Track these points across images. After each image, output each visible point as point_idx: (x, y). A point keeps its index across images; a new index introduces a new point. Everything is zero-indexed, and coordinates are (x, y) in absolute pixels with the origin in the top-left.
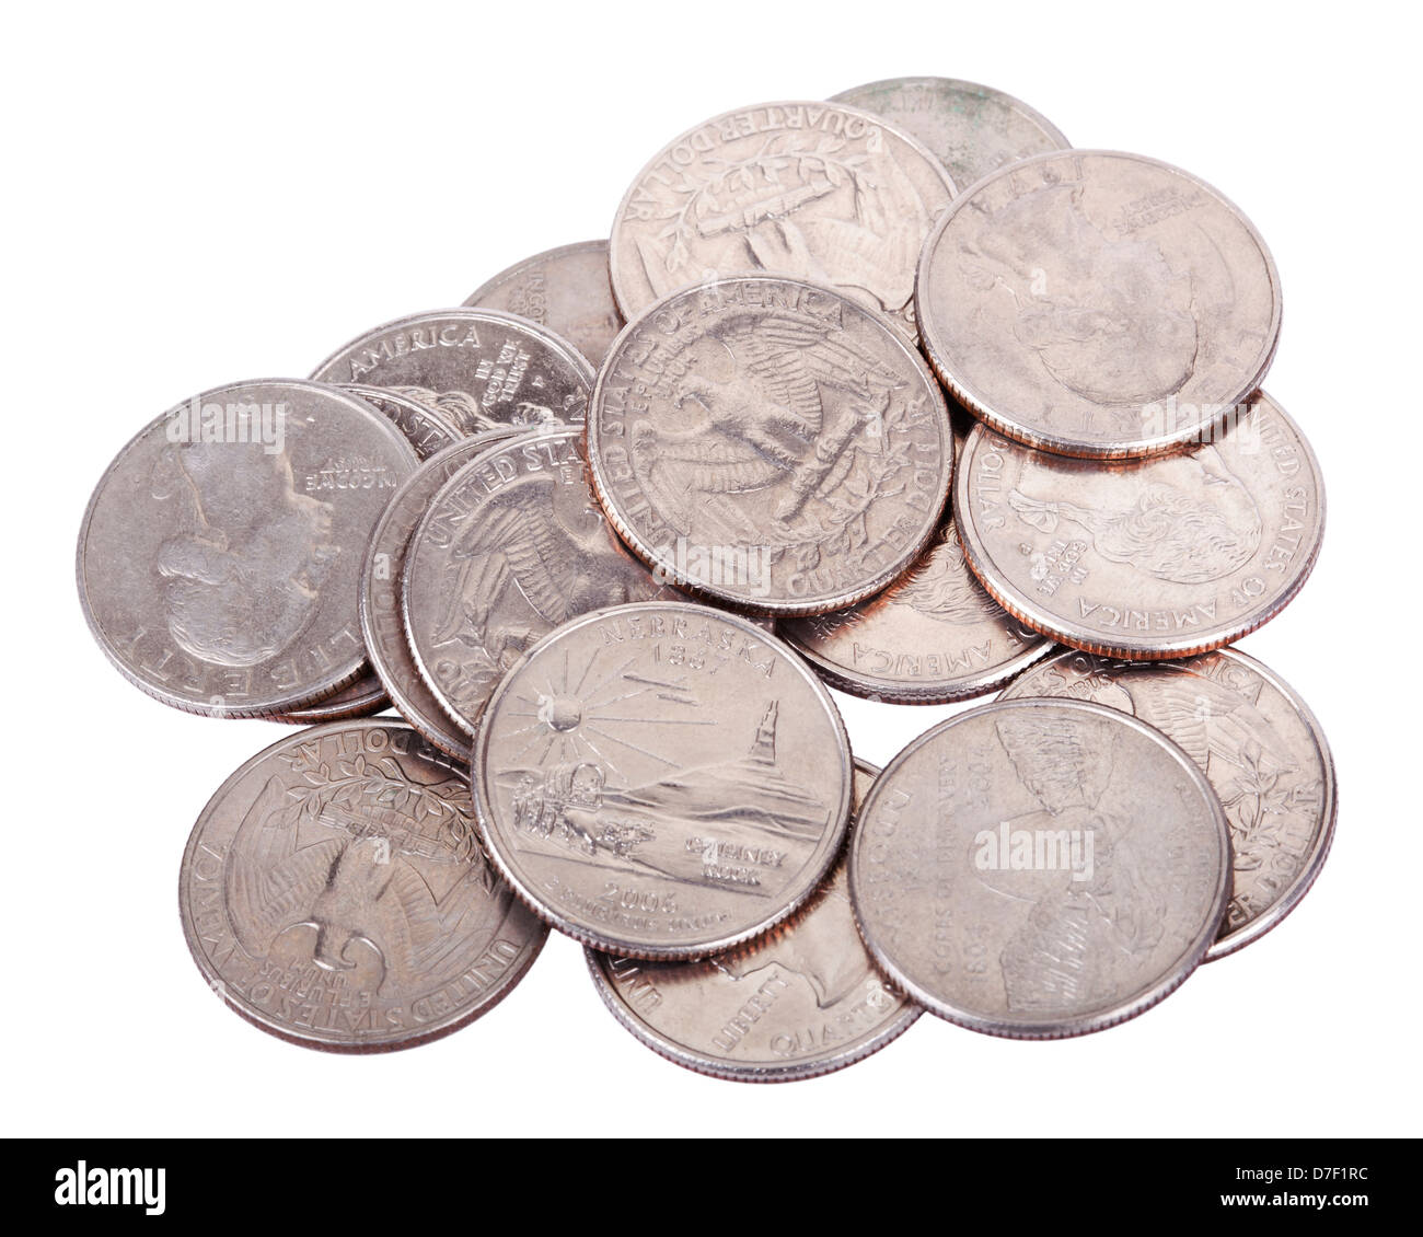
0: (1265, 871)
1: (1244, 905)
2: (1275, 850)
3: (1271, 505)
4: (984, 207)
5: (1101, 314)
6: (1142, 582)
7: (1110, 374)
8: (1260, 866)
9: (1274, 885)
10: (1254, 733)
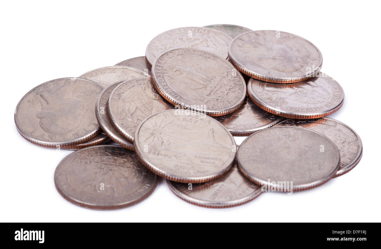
0: (347, 157)
1: (344, 163)
2: (349, 153)
3: (330, 90)
4: (242, 39)
5: (277, 56)
6: (302, 104)
7: (283, 66)
8: (346, 156)
9: (351, 159)
10: (337, 132)
